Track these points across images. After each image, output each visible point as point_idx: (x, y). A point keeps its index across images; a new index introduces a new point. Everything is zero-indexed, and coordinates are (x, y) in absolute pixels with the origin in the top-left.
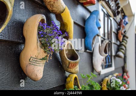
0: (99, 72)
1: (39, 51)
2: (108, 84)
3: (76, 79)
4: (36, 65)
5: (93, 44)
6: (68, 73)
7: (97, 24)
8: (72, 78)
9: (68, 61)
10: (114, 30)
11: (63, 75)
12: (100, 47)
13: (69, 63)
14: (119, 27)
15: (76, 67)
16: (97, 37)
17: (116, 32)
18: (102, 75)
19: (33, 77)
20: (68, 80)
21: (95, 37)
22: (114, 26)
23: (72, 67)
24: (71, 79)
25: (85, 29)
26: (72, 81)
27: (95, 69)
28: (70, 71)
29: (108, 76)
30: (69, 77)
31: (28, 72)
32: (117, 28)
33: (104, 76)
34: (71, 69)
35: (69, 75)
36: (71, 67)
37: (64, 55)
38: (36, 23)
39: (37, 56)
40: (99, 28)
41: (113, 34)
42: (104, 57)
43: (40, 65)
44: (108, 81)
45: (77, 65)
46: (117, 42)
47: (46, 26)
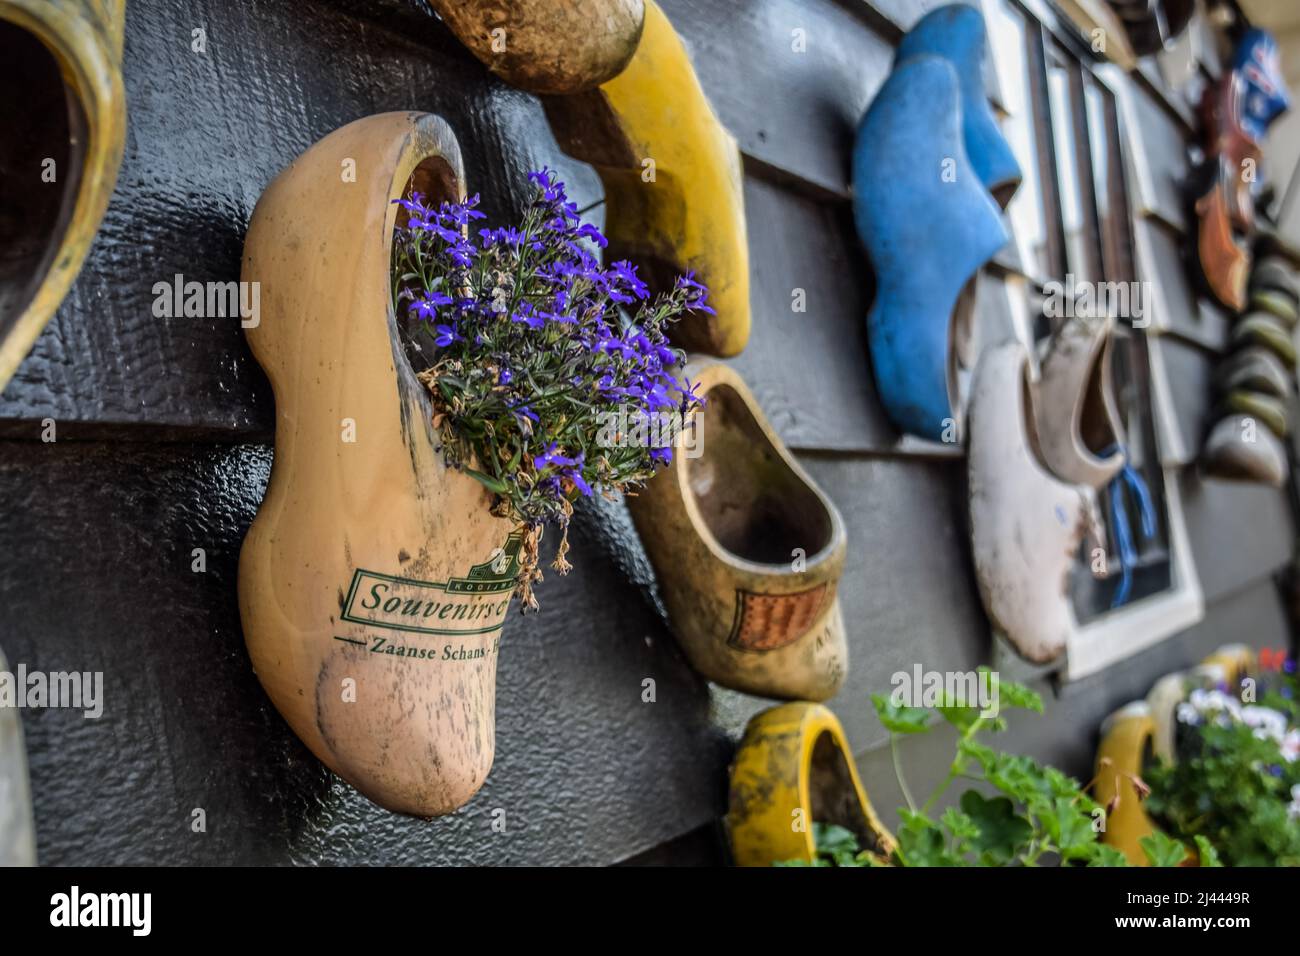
0: (1048, 660)
1: (434, 502)
2: (1155, 773)
3: (826, 751)
4: (413, 652)
5: (962, 366)
6: (740, 698)
7: (982, 149)
8: (790, 744)
9: (730, 571)
10: (1147, 195)
11: (691, 731)
12: (1035, 394)
13: (744, 593)
14: (1196, 157)
15: (819, 630)
16: (985, 288)
17: (1172, 215)
18: (1083, 679)
19: (402, 775)
20: (751, 774)
21: (970, 288)
22: (1150, 153)
23: (775, 629)
24: (782, 764)
25: (861, 223)
26: (795, 782)
27: (1005, 633)
28: (758, 680)
29: (1143, 694)
30: (758, 742)
31: (338, 733)
32: (1179, 171)
33: (1100, 697)
34: (762, 651)
35: (755, 722)
36: (767, 628)
37: (684, 513)
38: (372, 214)
39: (414, 555)
40: (1004, 192)
41: (1142, 234)
42: (1089, 493)
43: (456, 643)
44: (1149, 741)
45: (826, 606)
46: (1196, 313)
47: (475, 225)
